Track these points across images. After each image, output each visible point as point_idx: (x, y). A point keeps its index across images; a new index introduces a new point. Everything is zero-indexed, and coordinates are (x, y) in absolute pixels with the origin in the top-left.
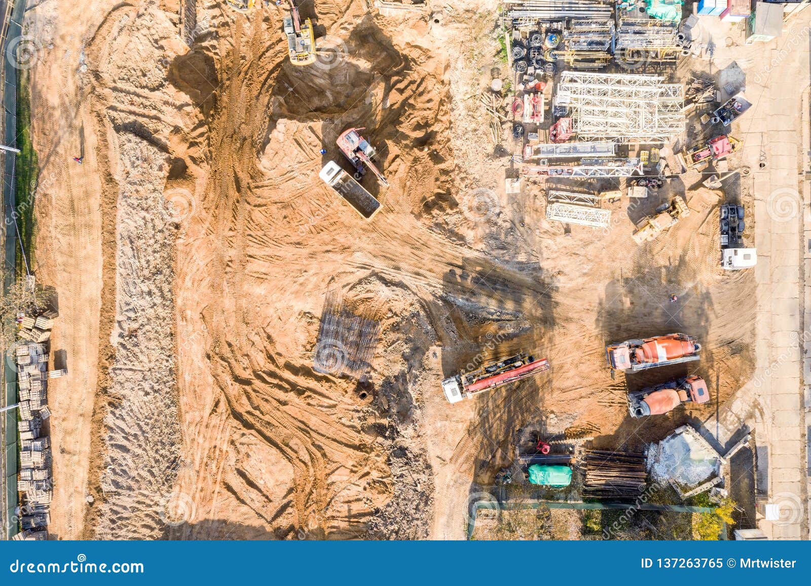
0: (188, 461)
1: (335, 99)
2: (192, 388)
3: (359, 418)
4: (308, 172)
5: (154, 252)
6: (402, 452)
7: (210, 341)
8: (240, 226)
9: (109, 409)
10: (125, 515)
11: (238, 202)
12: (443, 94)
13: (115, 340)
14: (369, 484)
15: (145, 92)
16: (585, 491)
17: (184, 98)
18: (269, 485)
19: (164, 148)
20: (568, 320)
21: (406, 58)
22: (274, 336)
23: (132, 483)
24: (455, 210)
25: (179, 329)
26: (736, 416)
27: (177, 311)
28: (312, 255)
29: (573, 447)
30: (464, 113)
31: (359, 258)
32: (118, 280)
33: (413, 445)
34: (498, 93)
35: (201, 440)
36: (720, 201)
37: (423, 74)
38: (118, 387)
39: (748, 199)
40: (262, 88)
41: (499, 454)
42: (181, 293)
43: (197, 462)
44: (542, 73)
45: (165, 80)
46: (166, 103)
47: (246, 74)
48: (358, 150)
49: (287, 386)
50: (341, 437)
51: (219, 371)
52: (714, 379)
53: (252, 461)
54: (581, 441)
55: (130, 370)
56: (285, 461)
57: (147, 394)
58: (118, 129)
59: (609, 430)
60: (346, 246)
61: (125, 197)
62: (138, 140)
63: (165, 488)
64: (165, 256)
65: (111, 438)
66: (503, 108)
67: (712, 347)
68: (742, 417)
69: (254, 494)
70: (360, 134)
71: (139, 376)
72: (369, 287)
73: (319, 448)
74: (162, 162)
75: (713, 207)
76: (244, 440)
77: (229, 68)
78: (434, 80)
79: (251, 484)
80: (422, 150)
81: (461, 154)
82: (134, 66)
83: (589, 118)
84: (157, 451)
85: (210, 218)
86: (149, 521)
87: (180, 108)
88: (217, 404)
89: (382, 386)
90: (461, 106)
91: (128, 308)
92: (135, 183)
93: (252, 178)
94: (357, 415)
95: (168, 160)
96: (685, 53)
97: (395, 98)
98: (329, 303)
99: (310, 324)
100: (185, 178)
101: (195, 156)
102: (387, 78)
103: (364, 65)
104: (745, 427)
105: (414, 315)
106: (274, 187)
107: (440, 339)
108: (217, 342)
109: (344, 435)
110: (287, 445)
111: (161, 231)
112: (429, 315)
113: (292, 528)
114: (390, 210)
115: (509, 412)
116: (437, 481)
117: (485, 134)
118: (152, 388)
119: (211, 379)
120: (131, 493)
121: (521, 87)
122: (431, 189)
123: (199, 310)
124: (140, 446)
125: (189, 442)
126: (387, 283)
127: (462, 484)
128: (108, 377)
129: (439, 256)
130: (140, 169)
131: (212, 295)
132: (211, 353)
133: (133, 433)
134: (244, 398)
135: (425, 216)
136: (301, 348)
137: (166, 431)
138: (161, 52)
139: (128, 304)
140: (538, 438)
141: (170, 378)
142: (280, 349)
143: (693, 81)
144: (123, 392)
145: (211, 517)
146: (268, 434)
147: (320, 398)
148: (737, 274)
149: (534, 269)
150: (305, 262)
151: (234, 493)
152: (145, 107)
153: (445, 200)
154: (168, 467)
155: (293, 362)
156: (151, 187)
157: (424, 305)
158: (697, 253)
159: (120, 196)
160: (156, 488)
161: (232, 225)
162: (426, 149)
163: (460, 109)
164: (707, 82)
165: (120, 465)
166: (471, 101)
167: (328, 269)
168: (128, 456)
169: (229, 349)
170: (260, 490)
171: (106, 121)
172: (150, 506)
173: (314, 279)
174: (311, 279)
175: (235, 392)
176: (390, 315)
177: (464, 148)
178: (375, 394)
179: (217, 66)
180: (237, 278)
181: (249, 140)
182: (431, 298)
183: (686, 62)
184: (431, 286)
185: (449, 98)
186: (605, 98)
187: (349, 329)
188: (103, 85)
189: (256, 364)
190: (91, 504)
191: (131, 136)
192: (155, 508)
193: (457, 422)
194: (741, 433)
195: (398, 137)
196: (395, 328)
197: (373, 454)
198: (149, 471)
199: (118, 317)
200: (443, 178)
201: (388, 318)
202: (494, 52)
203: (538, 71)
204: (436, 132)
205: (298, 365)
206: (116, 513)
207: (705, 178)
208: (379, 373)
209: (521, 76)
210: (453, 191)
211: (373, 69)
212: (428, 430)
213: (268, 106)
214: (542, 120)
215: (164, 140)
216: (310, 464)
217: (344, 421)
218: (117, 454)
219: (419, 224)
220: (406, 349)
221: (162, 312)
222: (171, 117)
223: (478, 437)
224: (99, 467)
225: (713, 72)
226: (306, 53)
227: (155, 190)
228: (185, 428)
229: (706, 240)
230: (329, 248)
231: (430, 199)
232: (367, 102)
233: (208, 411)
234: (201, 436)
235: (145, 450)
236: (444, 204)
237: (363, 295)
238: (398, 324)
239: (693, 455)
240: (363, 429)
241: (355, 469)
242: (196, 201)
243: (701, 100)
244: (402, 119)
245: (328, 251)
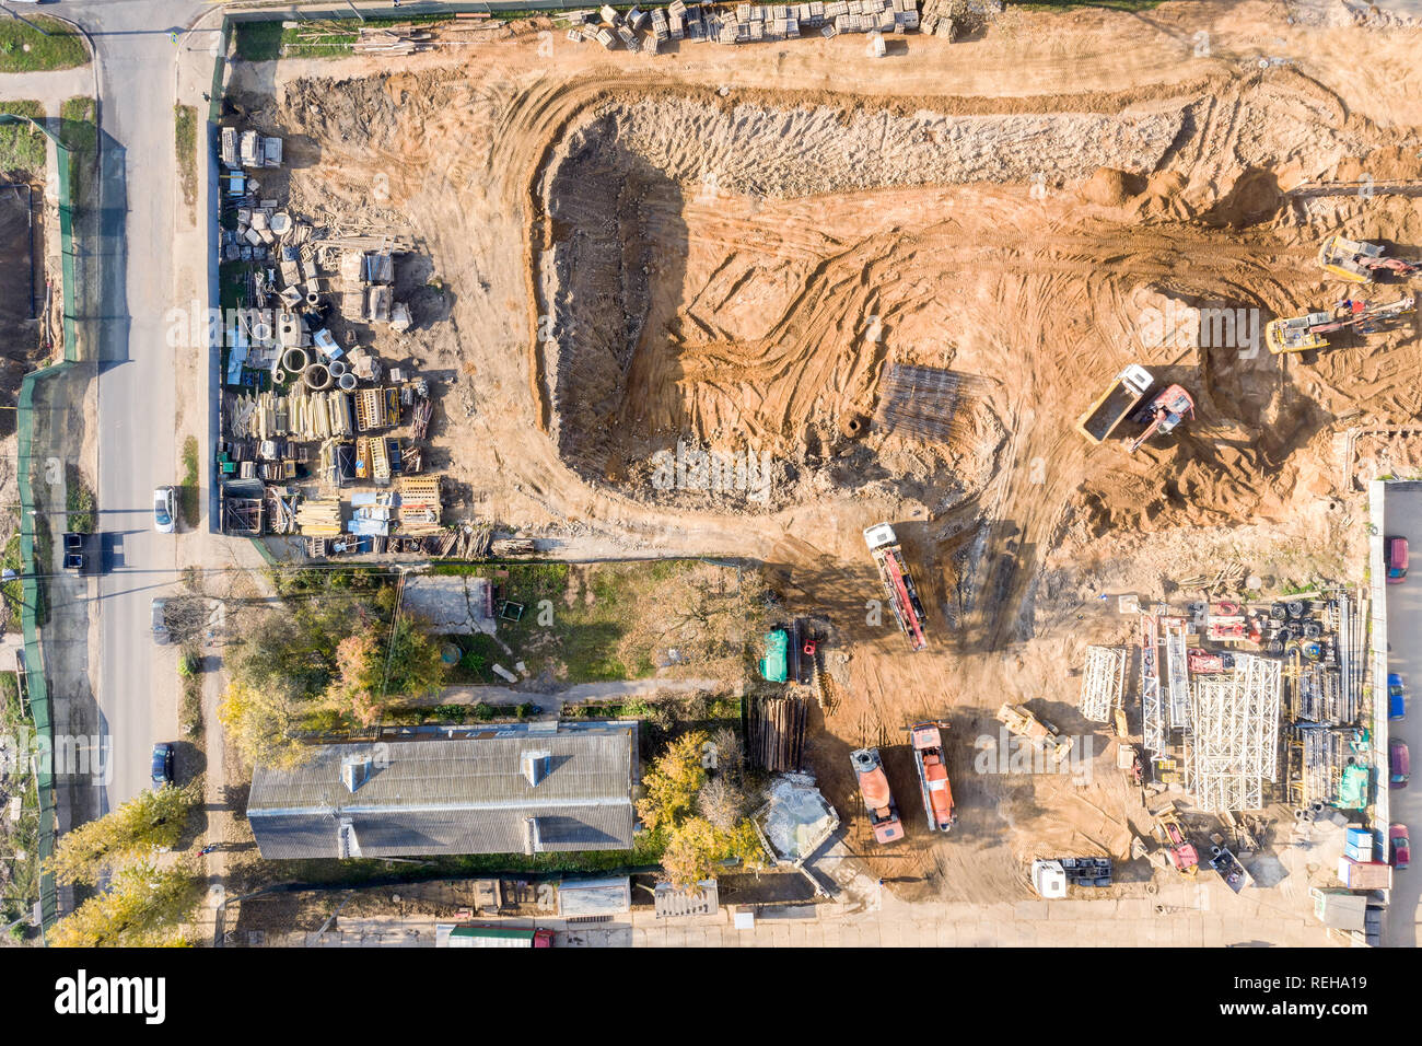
0: (762, 207)
1: (1223, 379)
2: (855, 210)
3: (823, 421)
4: (1133, 349)
5: (1030, 159)
6: (793, 474)
7: (916, 231)
8: (1064, 265)
9: (837, 112)
10: (701, 134)
11: (1093, 261)
12: (1236, 517)
13: (922, 115)
14: (741, 434)
15: (1233, 141)
16: (756, 699)
17: (1225, 189)
18: (736, 309)
19: (1160, 165)
20: (965, 675)
21: (1279, 468)
22: (925, 310)
23: (741, 141)
24: (1092, 534)
25: (930, 192)
26: (852, 880)
27: (953, 187)
28: (1028, 357)
29: (809, 683)
30: (1216, 542)
31: (1027, 416)
32: (996, 118)
33: (806, 489)
34: (1242, 585)
35: (789, 222)
36: (1115, 857)
37: (1260, 491)
38: (864, 121)
39: (1118, 892)
40: (1235, 285)
41: (799, 593)
42: (976, 192)
43: (760, 218)
44: (1272, 637)
45: (1248, 165)
46: (1219, 167)
47: (1253, 264)
48: (1167, 413)
49: (861, 329)
50: (800, 399)
51: (877, 243)
52: (896, 852)
53: (765, 288)
54: (818, 694)
55: (884, 135)
56: (767, 329)
57: (851, 156)
58: (1187, 110)
59: (831, 724)
60: (1042, 399)
61: (1103, 122)
62: (1173, 135)
63: (730, 180)
64: (1024, 172)
65: (800, 115)
66: (1225, 590)
67: (936, 848)
68: (851, 888)
69: (724, 291)
70: (1187, 413)
71: (874, 145)
72: (991, 429)
73: (786, 371)
74: (1144, 164)
75: (1107, 850)
76: (792, 276)
77: (1259, 242)
78: (1253, 505)
79: (736, 287)
80: (1163, 491)
81: (1162, 540)
82: (1267, 126)
83: (1221, 693)
84: (777, 169)
85: (1072, 225)
86: (689, 161)
87: (1212, 184)
88: (835, 241)
89: (865, 448)
90: (1226, 539)
91: (962, 130)
92: (1119, 133)
93: (1123, 278)
94: (828, 418)
95: (1145, 172)
96: (1299, 814)
97: (1228, 455)
98: (968, 379)
99: (941, 356)
100: (1123, 194)
101: (1151, 206)
102: (1254, 445)
103: (1272, 414)
104: (838, 891)
105: (959, 485)
106: (1113, 305)
107: (936, 519)
108: (916, 240)
109: (801, 402)
110: (787, 331)
111: (1055, 166)
112: (962, 505)
113: (682, 339)
114: (1088, 453)
115: (851, 604)
116: (762, 519)
117: (1192, 569)
118: (859, 161)
119: (867, 232)
120: (730, 140)
121: (1252, 613)
122: (1116, 504)
123: (954, 216)
124: (787, 150)
125: (786, 207)
126: (998, 450)
127: (760, 549)
128: (877, 109)
129: (1034, 515)
130: (1137, 138)
131: (974, 232)
132: (900, 233)
133: (805, 141)
134: (846, 276)
135: (1083, 497)
136: (911, 346)
137: (802, 179)
138: (1283, 159)
139: (966, 130)
140: (820, 640)
141: (867, 181)
142: (908, 319)
143: (1264, 823)
144: (856, 127)
145: (692, 238)
146: (801, 307)
147: (848, 370)
148: (1025, 880)
149: (1025, 633)
150: (1020, 348)
151: (723, 266)
152: (1214, 141)
153: (1102, 521)
154: (755, 183)
155: (891, 335)
156: (1113, 152)
157: (974, 498)
158: (1050, 830)
159: (1103, 117)
160: (731, 169)
161: (1064, 254)
162: (1164, 497)
163: (1219, 538)
164: (1263, 839)
165: (766, 127)
166: (1231, 551)
167: (1012, 378)
168: (776, 136)
169: (907, 255)
170: (728, 298)
171: (1199, 95)
172: (709, 162)
173: (998, 360)
174: (999, 357)
175: (851, 264)
176: (955, 456)
177: (1170, 543)
178: (855, 440)
179: (1261, 226)
180: (996, 263)
181: (1170, 272)
182: (983, 507)
183: (1288, 817)
184: (997, 506)
185: (1233, 524)
186: (1246, 713)
187: (937, 407)
188: (1243, 89)
189: (889, 289)
190: (718, 93)
191: (1178, 126)
192: (704, 168)
193: (836, 542)
194: (829, 884)
195: (1180, 462)
196: (940, 464)
197: (782, 439)
198: (754, 161)
199: (950, 120)
200: (1129, 519)
201: (952, 454)
202: (1294, 579)
203: (1274, 633)
204: (1186, 509)
205: (888, 342)
206: (706, 124)
207: (1143, 839)
208: (881, 445)
209: (1266, 613)
210: (1115, 531)
211: (1266, 427)
212: (825, 508)
213: (1213, 294)
214: (1213, 638)
215: (1171, 165)
216: (765, 360)
217: (819, 401)
218: (779, 124)
219: (1073, 490)
220: (918, 477)
221: (952, 171)
222: (1200, 174)
223: (819, 568)
224: (764, 101)
225: (1274, 847)
226: (1283, 341)
227: (1108, 157)
228: (803, 201)
229: (1066, 841)
230: (1039, 379)
231: (1103, 502)
232: (1225, 421)
233: (827, 230)
234: (795, 223)
235: (782, 155)
236: (1097, 520)
237: (979, 423)
238: (945, 466)
239: (802, 827)
240: (810, 425)
241: (759, 416)
242: (1094, 209)
243: (1239, 833)
244: (1203, 465)
245: (1034, 376)
